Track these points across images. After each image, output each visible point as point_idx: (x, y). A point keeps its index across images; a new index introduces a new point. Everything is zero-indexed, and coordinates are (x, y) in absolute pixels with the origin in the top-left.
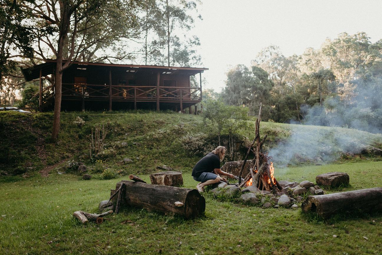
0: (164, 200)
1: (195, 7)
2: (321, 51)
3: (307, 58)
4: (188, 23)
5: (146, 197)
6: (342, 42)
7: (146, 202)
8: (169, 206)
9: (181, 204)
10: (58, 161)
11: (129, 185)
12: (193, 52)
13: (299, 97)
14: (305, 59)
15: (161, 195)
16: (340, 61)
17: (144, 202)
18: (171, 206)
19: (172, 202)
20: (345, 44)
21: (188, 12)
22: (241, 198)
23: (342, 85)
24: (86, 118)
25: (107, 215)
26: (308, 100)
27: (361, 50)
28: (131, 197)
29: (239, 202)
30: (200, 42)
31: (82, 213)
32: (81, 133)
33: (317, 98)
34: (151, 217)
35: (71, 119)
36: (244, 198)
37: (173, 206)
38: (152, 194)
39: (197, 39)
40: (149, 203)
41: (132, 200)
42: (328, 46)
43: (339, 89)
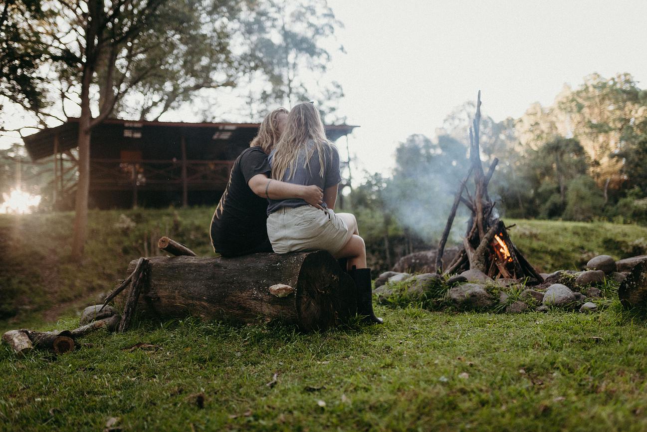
0: (243, 287)
1: (332, 32)
2: (556, 106)
3: (532, 120)
4: (322, 60)
5: (198, 287)
6: (591, 89)
7: (197, 299)
8: (256, 299)
9: (285, 289)
10: (81, 296)
11: (158, 264)
12: (333, 109)
13: (523, 186)
14: (528, 122)
15: (234, 276)
16: (589, 122)
17: (192, 298)
18: (262, 300)
19: (264, 289)
20: (597, 92)
21: (320, 43)
22: (448, 295)
23: (597, 163)
24: (138, 219)
25: (87, 332)
26: (540, 190)
27: (624, 101)
28: (162, 293)
29: (442, 306)
30: (344, 92)
31: (23, 331)
32: (127, 243)
33: (555, 186)
34: (208, 332)
35: (109, 220)
36: (455, 296)
37: (266, 298)
38: (213, 277)
39: (338, 86)
40: (206, 301)
41: (164, 300)
42: (567, 98)
43: (591, 169)
